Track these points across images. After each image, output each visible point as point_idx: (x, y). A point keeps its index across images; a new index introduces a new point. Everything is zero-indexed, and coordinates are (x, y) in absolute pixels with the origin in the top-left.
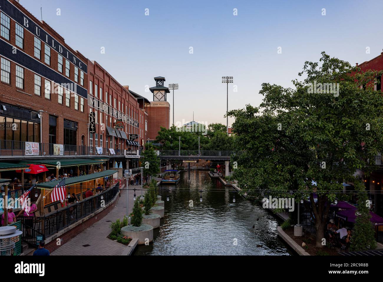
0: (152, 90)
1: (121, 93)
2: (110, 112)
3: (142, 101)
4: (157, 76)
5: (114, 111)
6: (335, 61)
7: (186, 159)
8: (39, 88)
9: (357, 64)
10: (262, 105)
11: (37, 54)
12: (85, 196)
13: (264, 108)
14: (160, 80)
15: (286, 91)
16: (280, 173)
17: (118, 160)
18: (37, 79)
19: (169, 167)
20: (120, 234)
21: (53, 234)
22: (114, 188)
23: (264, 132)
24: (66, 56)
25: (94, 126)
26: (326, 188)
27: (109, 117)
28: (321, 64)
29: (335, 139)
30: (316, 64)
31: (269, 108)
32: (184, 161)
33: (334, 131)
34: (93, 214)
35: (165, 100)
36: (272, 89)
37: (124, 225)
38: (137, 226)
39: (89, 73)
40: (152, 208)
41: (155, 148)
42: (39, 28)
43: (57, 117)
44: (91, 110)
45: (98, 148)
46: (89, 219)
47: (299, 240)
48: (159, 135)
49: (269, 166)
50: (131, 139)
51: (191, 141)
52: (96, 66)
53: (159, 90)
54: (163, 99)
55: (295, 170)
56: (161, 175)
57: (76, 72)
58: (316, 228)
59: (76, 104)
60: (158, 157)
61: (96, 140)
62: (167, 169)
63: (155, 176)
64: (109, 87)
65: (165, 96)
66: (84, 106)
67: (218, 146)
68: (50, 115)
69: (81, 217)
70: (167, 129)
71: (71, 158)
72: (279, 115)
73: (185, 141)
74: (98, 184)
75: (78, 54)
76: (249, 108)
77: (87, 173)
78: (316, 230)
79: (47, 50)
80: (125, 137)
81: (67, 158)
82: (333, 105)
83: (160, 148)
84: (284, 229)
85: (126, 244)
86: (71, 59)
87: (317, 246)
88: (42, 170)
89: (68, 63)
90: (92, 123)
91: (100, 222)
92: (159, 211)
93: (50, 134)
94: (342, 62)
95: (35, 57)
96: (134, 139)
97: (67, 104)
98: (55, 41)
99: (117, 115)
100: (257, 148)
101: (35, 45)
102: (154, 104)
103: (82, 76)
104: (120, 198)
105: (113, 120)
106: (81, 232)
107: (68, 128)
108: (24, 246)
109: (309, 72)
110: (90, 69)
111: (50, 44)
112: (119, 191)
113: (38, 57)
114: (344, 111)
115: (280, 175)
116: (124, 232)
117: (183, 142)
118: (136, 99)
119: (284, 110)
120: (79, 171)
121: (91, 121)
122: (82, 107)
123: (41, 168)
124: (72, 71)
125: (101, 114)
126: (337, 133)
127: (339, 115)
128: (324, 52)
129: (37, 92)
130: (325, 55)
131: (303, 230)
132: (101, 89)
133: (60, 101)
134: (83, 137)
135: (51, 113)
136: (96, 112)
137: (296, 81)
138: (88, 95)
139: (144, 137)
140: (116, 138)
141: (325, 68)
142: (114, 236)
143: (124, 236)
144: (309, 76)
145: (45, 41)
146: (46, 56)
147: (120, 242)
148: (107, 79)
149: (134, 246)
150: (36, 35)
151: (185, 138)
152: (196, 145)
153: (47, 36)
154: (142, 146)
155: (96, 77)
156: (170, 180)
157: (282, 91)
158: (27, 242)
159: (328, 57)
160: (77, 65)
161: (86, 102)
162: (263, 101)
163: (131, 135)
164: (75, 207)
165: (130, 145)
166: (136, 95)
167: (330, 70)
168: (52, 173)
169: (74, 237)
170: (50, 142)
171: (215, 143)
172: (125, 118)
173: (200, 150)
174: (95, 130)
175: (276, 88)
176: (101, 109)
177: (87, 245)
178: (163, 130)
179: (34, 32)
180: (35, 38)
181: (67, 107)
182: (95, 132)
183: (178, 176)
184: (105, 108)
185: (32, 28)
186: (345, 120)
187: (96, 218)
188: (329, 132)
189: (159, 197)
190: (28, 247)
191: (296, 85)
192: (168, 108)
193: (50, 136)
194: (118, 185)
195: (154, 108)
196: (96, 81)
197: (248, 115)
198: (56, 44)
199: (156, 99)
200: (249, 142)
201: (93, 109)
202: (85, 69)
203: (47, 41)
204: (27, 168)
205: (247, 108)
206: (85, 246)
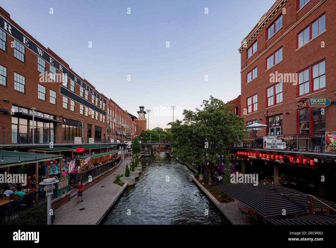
0: (138, 112)
1: (123, 114)
2: (118, 123)
3: (133, 118)
4: (141, 106)
5: (120, 122)
6: (216, 100)
7: (153, 145)
8: (82, 111)
9: (228, 101)
10: (184, 120)
11: (81, 95)
12: (103, 163)
13: (185, 121)
14: (142, 108)
15: (195, 113)
16: (192, 151)
17: (122, 145)
18: (82, 107)
19: (146, 149)
20: (119, 181)
21: (86, 182)
22: (118, 159)
23: (184, 132)
24: (96, 96)
25: (110, 129)
26: (211, 158)
27: (117, 125)
28: (210, 101)
29: (214, 135)
30: (208, 101)
31: (187, 121)
32: (152, 146)
33: (213, 132)
34: (107, 172)
35: (144, 117)
36: (188, 112)
37: (122, 176)
38: (127, 177)
39: (107, 104)
40: (136, 168)
41: (139, 140)
42: (82, 82)
43: (91, 125)
44: (108, 122)
45: (111, 140)
46: (105, 174)
47: (201, 182)
48: (141, 134)
49: (187, 148)
50: (128, 135)
51: (156, 136)
52: (111, 101)
53: (141, 112)
54: (143, 117)
55: (199, 149)
56: (142, 152)
57: (101, 103)
58: (208, 176)
59: (101, 119)
60: (140, 144)
61: (111, 136)
62: (145, 149)
63: (139, 153)
64: (117, 111)
65: (144, 115)
66: (105, 120)
67: (168, 139)
68: (88, 124)
69: (101, 173)
70: (145, 131)
71: (98, 145)
72: (191, 124)
73: (153, 136)
74: (111, 157)
75: (102, 95)
76: (178, 121)
77: (104, 152)
78: (208, 177)
79: (87, 93)
80: (125, 134)
81: (96, 145)
82: (212, 119)
83: (142, 140)
84: (195, 177)
85: (122, 185)
86: (98, 97)
87: (208, 184)
88: (82, 151)
89: (97, 99)
90: (109, 128)
91: (110, 175)
92: (139, 169)
93: (88, 133)
94: (219, 100)
95: (80, 96)
96: (129, 136)
97: (97, 119)
98: (90, 89)
99: (121, 124)
100: (181, 140)
101: (80, 90)
102: (139, 119)
103: (104, 105)
104: (122, 164)
105: (119, 127)
106: (101, 180)
107: (97, 130)
108: (71, 188)
109: (205, 104)
110: (108, 102)
111: (88, 90)
112: (121, 160)
113: (82, 96)
114: (218, 122)
115: (192, 152)
116: (121, 180)
117: (152, 137)
118: (131, 116)
119: (194, 122)
120: (101, 151)
121: (108, 127)
122: (104, 120)
123: (82, 150)
124: (99, 103)
125: (113, 123)
126: (215, 132)
127: (216, 125)
128: (211, 96)
129: (81, 112)
130: (212, 97)
131: (203, 177)
132: (113, 112)
133: (93, 117)
134: (104, 135)
135: (89, 123)
136: (111, 123)
137: (197, 109)
138: (107, 114)
139: (135, 134)
140: (121, 135)
141: (212, 103)
142: (117, 182)
143: (121, 182)
144: (205, 106)
145: (85, 88)
146: (86, 96)
147: (119, 184)
148: (116, 107)
149: (125, 187)
150: (81, 85)
151: (153, 135)
152: (158, 138)
153: (86, 86)
154: (133, 139)
155: (111, 106)
156: (147, 155)
157: (193, 113)
158: (73, 186)
159: (213, 98)
160: (102, 100)
161: (106, 118)
162: (184, 118)
163: (128, 134)
164: (98, 168)
165: (128, 138)
166: (130, 115)
167: (214, 104)
168: (87, 152)
169: (97, 182)
170: (88, 137)
171: (167, 137)
172: (125, 126)
173: (160, 140)
174: (110, 131)
175: (190, 112)
176: (113, 121)
177: (103, 186)
178: (143, 131)
179: (80, 84)
180: (80, 87)
181: (96, 120)
182: (110, 132)
183: (150, 153)
184: (115, 121)
185: (79, 82)
186: (218, 126)
187: (109, 173)
188: (211, 132)
189: (140, 163)
190: (73, 188)
191: (197, 110)
192: (146, 121)
193: (88, 134)
194: (120, 157)
195: (139, 121)
196: (111, 108)
197: (177, 124)
198: (91, 90)
199: (140, 117)
200: (177, 137)
201: (110, 121)
202: (105, 102)
203: (86, 89)
204: (75, 150)
205: (177, 121)
206: (102, 187)
